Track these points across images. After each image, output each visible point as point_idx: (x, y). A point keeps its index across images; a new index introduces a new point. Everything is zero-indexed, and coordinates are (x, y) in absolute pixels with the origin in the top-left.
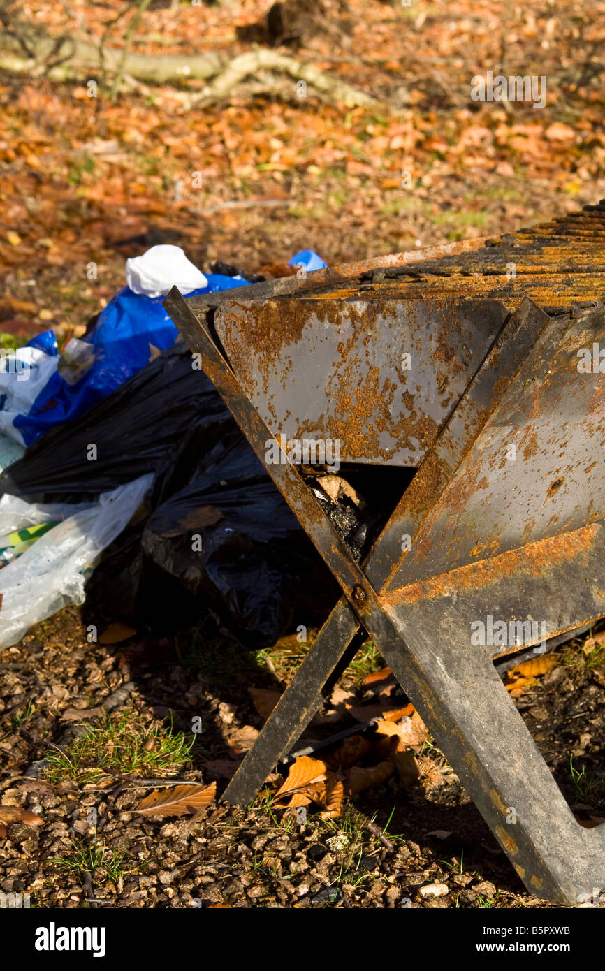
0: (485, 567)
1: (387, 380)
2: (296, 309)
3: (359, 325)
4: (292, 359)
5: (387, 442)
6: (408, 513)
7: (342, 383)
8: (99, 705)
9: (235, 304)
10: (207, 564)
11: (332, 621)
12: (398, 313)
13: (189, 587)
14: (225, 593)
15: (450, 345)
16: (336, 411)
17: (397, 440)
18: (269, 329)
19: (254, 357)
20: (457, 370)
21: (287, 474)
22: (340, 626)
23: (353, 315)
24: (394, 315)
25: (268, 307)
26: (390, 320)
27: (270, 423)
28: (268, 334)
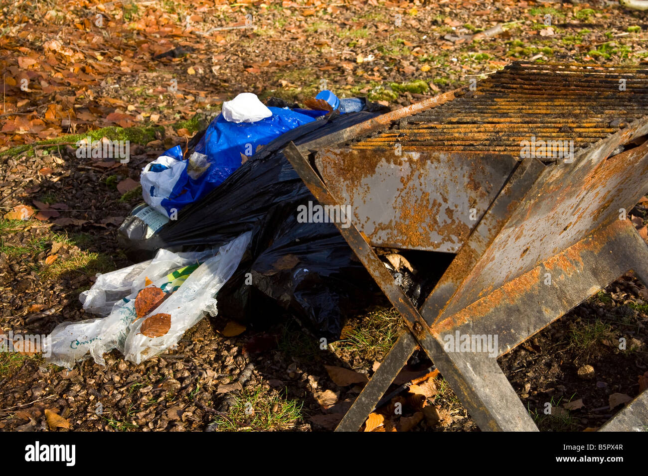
0: (485, 302)
1: (435, 201)
2: (371, 155)
3: (414, 166)
4: (370, 186)
5: (436, 238)
6: (450, 280)
7: (404, 202)
8: (236, 381)
9: (328, 151)
10: (295, 292)
11: (399, 342)
12: (441, 160)
13: (283, 305)
14: (306, 309)
15: (477, 181)
16: (400, 218)
17: (442, 237)
18: (353, 167)
19: (343, 184)
20: (482, 196)
21: (369, 255)
22: (405, 345)
23: (410, 160)
24: (439, 161)
25: (351, 154)
26: (435, 164)
27: (356, 224)
28: (352, 170)
